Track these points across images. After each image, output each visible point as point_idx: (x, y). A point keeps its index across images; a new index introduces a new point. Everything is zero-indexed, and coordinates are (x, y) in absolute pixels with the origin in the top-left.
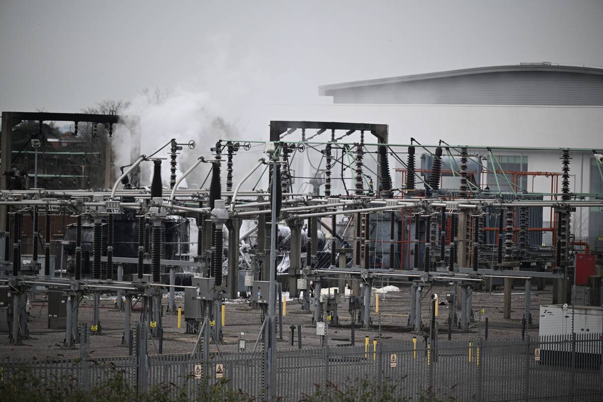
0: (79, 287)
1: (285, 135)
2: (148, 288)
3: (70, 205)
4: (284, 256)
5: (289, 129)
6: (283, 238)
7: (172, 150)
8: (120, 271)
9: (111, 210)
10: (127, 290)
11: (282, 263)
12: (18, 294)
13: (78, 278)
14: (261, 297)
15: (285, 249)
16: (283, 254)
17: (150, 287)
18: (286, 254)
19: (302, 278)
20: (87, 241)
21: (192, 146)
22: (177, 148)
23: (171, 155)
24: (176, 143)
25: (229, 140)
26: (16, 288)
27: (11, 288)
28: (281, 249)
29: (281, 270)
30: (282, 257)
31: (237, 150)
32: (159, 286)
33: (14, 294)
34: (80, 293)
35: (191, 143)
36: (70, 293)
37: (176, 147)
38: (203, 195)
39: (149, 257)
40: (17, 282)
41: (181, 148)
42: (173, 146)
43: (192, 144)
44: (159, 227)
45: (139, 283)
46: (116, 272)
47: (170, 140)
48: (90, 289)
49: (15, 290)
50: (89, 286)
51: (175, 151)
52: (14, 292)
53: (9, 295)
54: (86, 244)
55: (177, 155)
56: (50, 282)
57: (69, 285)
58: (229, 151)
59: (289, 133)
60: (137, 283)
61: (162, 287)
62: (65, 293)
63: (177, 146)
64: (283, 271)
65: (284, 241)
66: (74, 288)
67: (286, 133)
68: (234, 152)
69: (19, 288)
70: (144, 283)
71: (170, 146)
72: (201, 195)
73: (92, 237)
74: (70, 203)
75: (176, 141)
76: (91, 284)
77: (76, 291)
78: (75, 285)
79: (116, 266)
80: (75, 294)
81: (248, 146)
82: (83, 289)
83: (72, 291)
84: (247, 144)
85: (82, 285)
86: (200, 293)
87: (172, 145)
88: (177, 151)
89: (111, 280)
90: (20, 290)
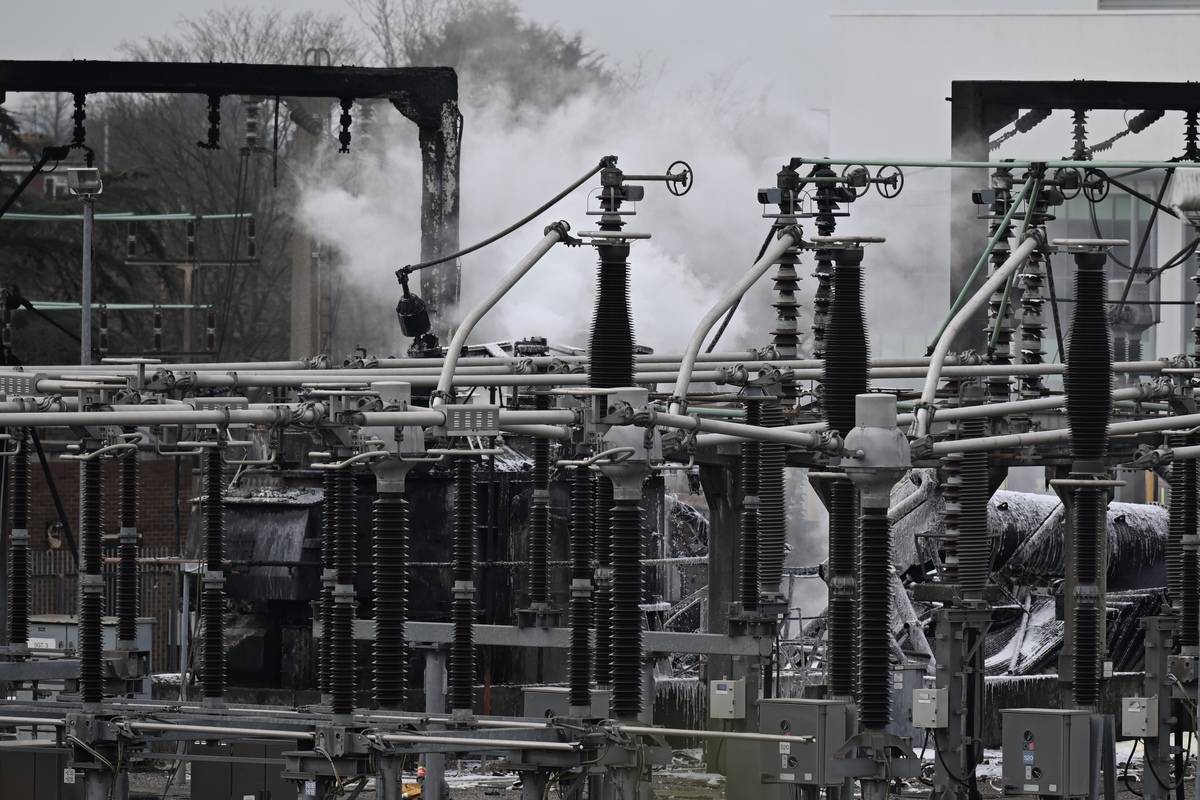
0: (350, 742)
1: (1007, 136)
2: (610, 742)
3: (311, 422)
4: (1028, 606)
5: (1023, 112)
6: (1023, 536)
7: (605, 200)
8: (436, 678)
9: (465, 439)
10: (526, 751)
11: (1020, 634)
12: (105, 774)
13: (342, 707)
14: (1036, 772)
15: (1029, 579)
16: (1023, 601)
17: (618, 739)
18: (1034, 598)
19: (1142, 695)
20: (271, 559)
21: (679, 184)
22: (625, 194)
23: (599, 218)
24: (619, 173)
25: (820, 158)
26: (100, 750)
27: (78, 748)
28: (1013, 579)
29: (1019, 662)
30: (1021, 611)
31: (849, 197)
32: (638, 734)
33: (88, 772)
34: (354, 767)
35: (677, 170)
36: (313, 767)
37: (618, 187)
38: (762, 374)
39: (549, 621)
40: (101, 728)
41: (638, 194)
42: (606, 185)
43: (682, 178)
44: (634, 503)
45: (576, 723)
46: (418, 679)
47: (597, 163)
48: (394, 750)
49: (91, 758)
50: (387, 736)
51: (618, 203)
52: (89, 765)
53: (70, 776)
54: (268, 572)
55: (623, 218)
56: (226, 724)
57: (307, 735)
58: (820, 202)
59: (1025, 125)
60: (568, 722)
61: (648, 739)
62: (294, 767)
63: (625, 183)
64: (1024, 665)
65: (1026, 549)
66: (331, 746)
67: (1011, 127)
68: (843, 207)
69: (108, 748)
70: (595, 722)
71: (596, 184)
72: (753, 376)
73: (290, 543)
74: (309, 414)
75: (619, 166)
76: (393, 731)
77: (336, 759)
78: (332, 736)
79: (419, 656)
80: (334, 770)
81: (892, 181)
82: (365, 750)
83: (322, 759)
84: (887, 173)
85: (359, 736)
86: (792, 760)
87: (604, 181)
88: (625, 206)
89: (470, 712)
90: (112, 758)
